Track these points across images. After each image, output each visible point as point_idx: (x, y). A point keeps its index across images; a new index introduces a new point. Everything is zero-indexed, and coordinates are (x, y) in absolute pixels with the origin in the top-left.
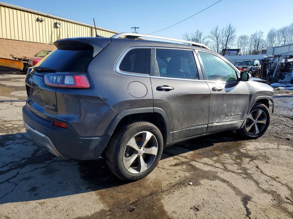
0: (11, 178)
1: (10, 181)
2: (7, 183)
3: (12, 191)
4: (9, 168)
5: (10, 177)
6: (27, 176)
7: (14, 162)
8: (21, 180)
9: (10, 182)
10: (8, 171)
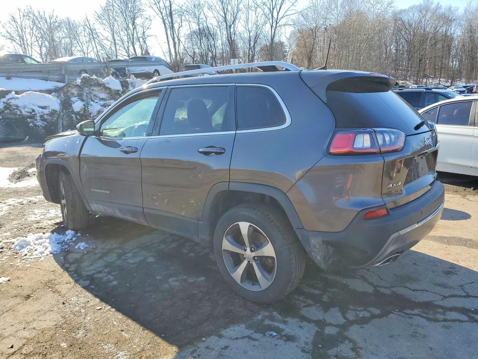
0: (461, 296)
1: (464, 294)
2: (470, 294)
3: (473, 282)
4: (448, 312)
5: (460, 299)
6: (439, 288)
7: (429, 319)
8: (450, 287)
9: (466, 292)
10: (452, 309)
